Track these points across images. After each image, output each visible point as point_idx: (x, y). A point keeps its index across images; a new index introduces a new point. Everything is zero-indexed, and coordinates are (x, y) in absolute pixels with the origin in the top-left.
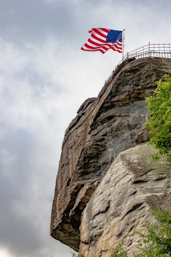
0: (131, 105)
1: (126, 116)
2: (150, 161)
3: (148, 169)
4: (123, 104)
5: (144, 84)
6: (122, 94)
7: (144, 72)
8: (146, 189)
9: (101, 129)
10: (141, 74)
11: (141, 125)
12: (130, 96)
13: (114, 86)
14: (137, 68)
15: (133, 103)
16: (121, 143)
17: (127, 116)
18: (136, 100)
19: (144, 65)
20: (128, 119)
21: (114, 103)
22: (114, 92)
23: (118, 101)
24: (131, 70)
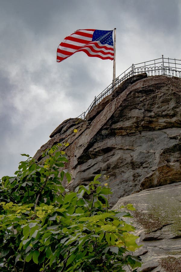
0: (137, 136)
1: (129, 149)
2: (164, 213)
3: (163, 224)
4: (127, 133)
5: (158, 110)
6: (128, 120)
7: (160, 95)
8: (161, 249)
9: (92, 164)
10: (156, 97)
11: (148, 164)
12: (137, 124)
13: (118, 108)
14: (152, 89)
15: (140, 134)
16: (118, 185)
17: (131, 150)
18: (145, 130)
19: (161, 87)
20: (132, 154)
21: (115, 131)
22: (117, 115)
23: (121, 128)
24: (143, 90)
